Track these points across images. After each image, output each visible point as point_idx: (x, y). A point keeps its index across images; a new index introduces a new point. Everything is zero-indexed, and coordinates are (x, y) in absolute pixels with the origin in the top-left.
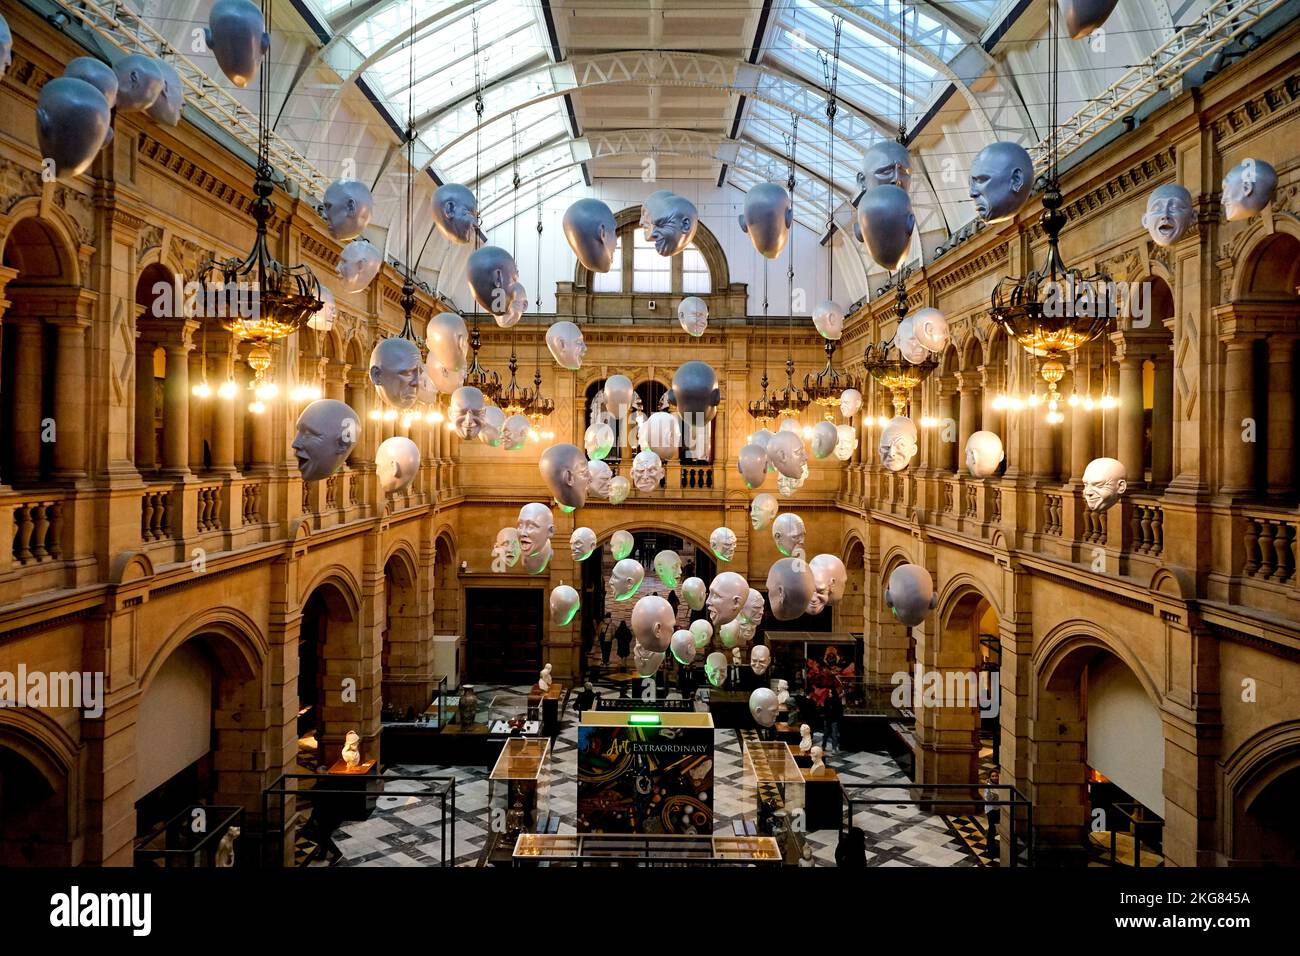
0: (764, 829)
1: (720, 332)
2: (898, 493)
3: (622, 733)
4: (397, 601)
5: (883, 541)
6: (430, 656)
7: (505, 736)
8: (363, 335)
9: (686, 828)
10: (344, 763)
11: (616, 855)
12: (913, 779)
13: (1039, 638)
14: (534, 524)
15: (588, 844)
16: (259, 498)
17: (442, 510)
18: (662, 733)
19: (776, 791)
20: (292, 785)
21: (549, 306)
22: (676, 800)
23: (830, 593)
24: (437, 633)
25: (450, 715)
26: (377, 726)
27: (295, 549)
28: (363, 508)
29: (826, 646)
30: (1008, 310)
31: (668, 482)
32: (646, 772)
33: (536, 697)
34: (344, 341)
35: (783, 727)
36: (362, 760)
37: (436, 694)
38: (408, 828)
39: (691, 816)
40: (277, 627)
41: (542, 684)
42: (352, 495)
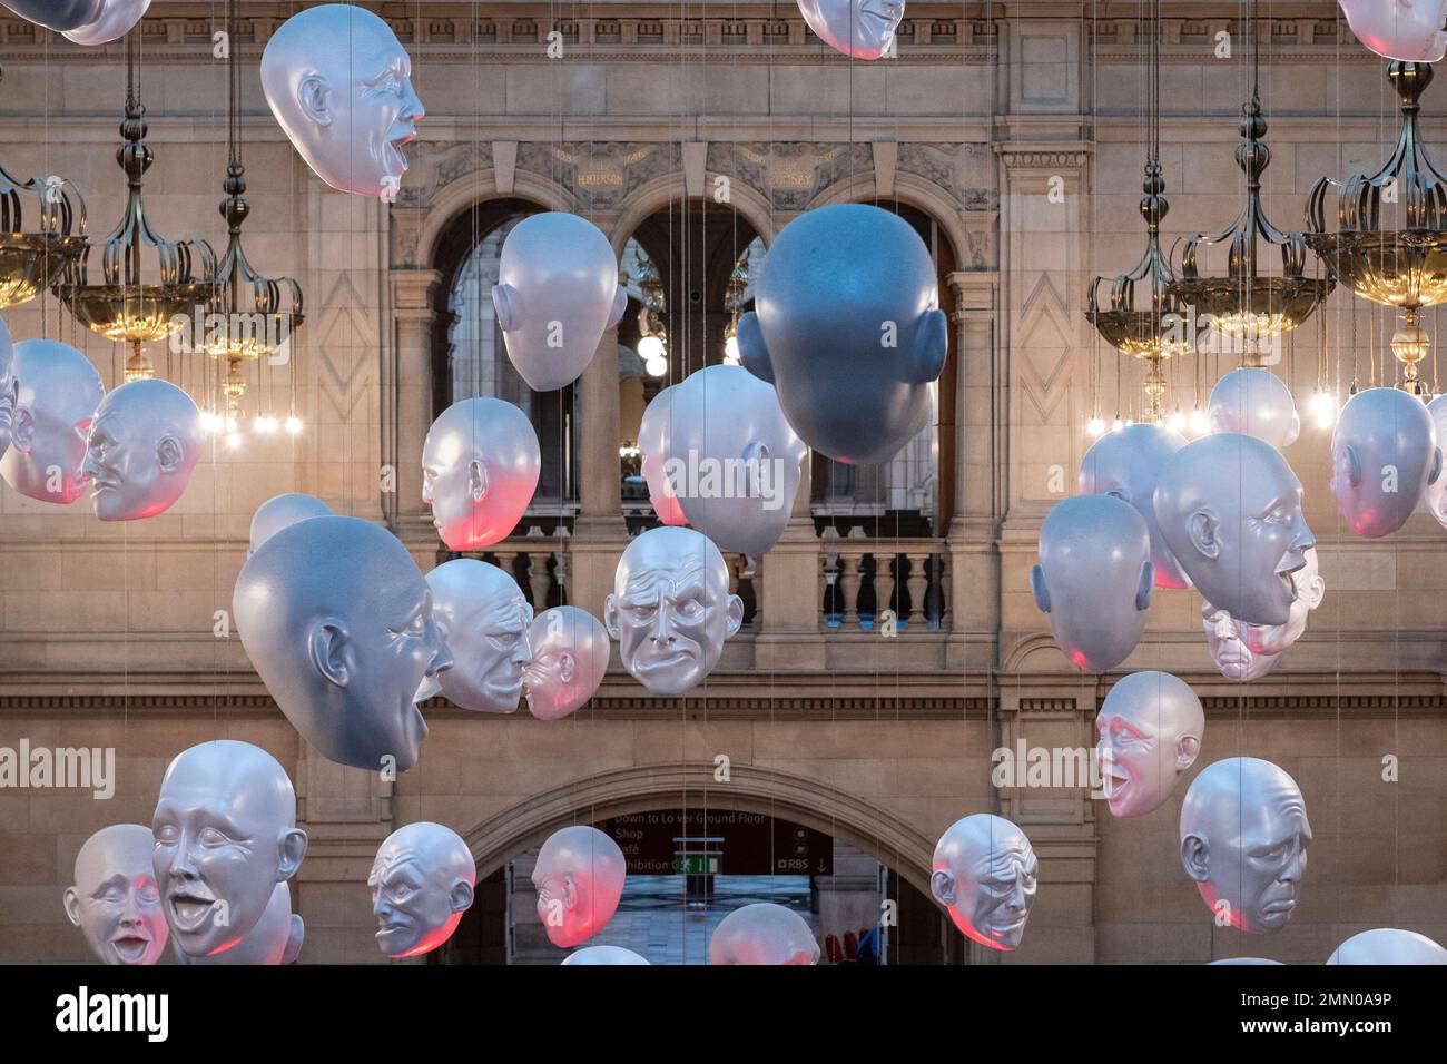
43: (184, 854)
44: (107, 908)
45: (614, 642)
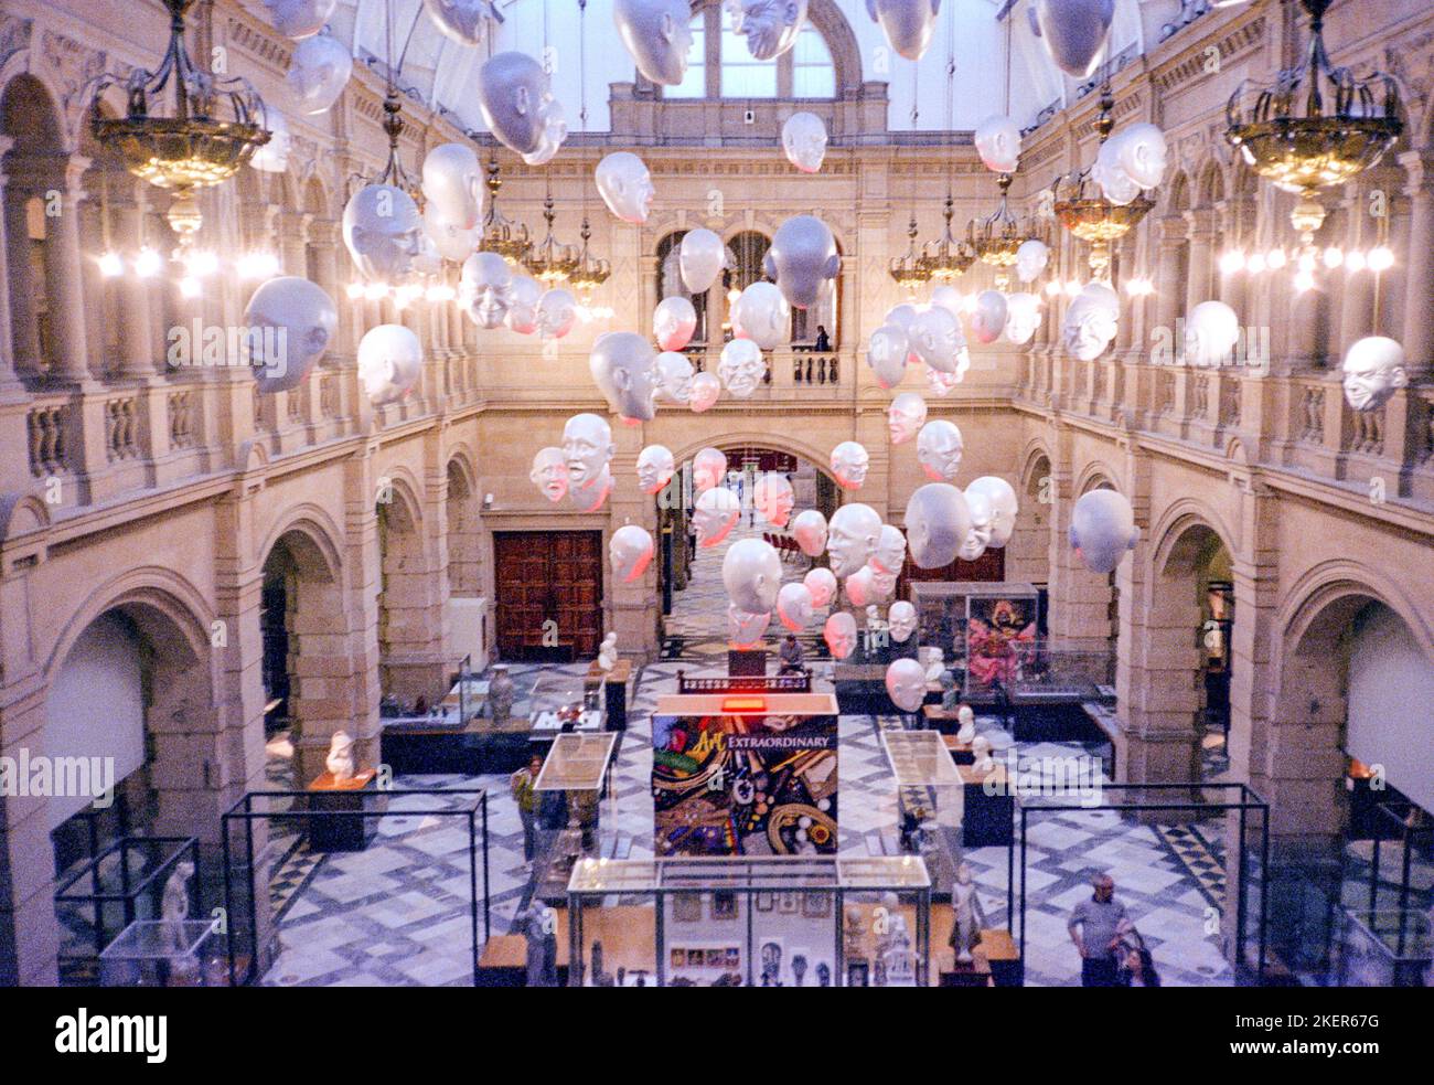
0: (908, 845)
1: (847, 156)
2: (1099, 387)
3: (712, 724)
4: (396, 552)
5: (1078, 453)
6: (446, 627)
7: (554, 732)
8: (326, 170)
9: (802, 847)
10: (331, 775)
11: (707, 884)
12: (1113, 778)
13: (1287, 584)
14: (588, 443)
15: (670, 871)
16: (191, 413)
17: (455, 422)
18: (767, 723)
19: (925, 796)
20: (260, 805)
21: (600, 122)
22: (788, 810)
23: (993, 531)
24: (454, 593)
25: (476, 707)
26: (375, 724)
27: (248, 483)
28: (340, 422)
29: (996, 601)
30: (1246, 129)
31: (775, 376)
32: (747, 775)
33: (596, 679)
34: (300, 180)
35: (935, 711)
36: (357, 770)
37: (454, 680)
38: (423, 859)
39: (808, 831)
40: (228, 594)
41: (605, 660)
42: (324, 406)
43: (574, 453)
44: (546, 476)
45: (721, 380)
